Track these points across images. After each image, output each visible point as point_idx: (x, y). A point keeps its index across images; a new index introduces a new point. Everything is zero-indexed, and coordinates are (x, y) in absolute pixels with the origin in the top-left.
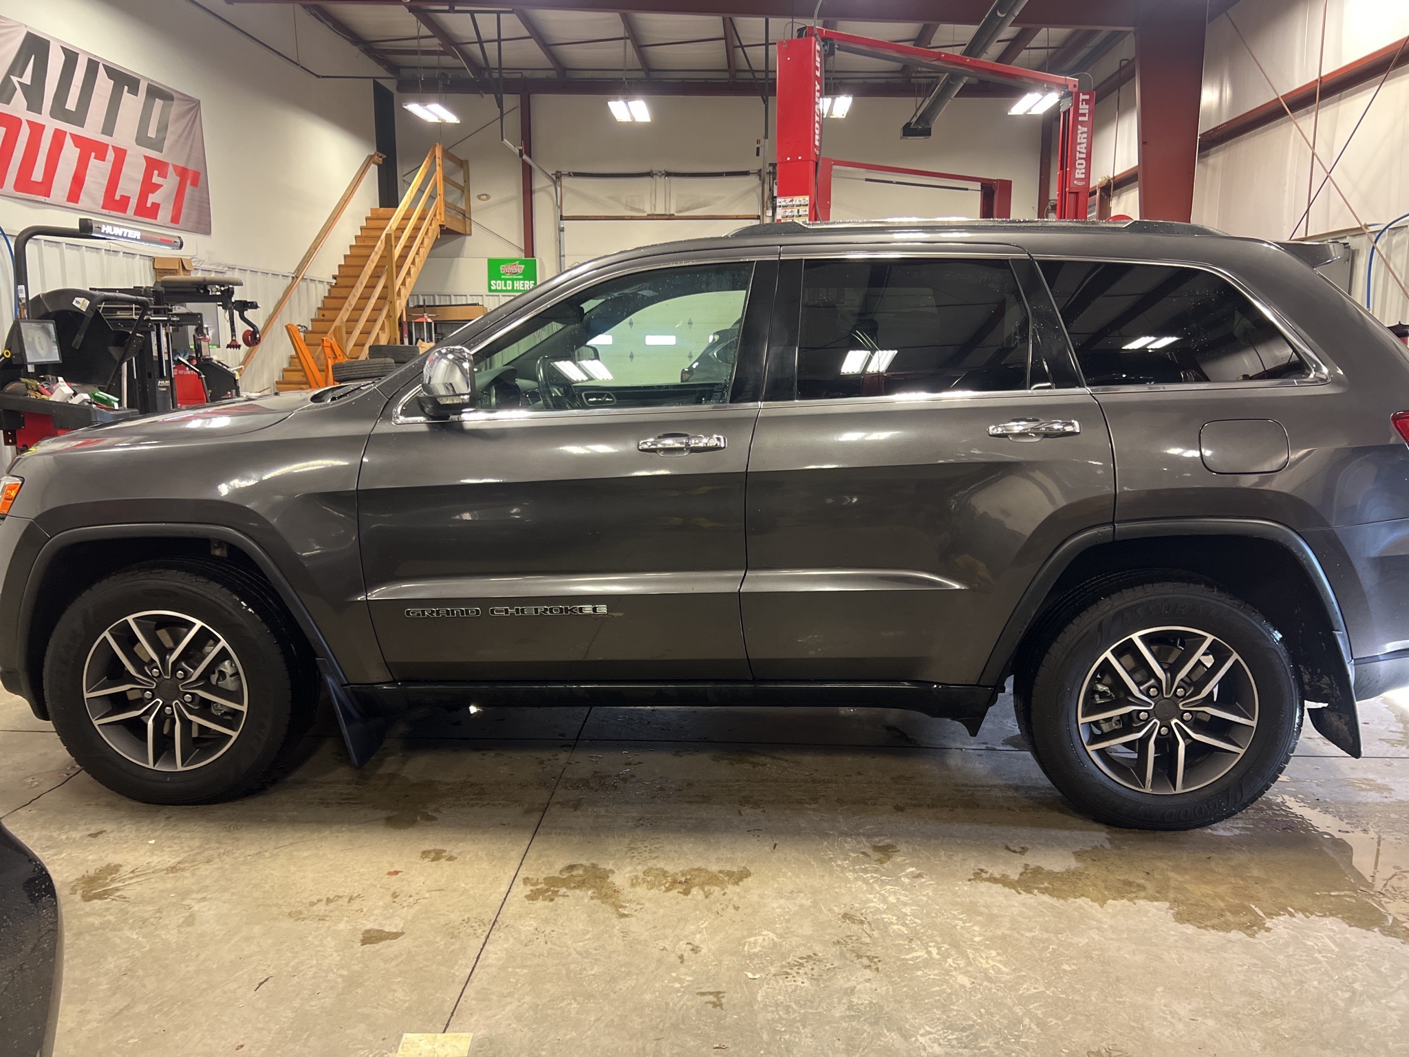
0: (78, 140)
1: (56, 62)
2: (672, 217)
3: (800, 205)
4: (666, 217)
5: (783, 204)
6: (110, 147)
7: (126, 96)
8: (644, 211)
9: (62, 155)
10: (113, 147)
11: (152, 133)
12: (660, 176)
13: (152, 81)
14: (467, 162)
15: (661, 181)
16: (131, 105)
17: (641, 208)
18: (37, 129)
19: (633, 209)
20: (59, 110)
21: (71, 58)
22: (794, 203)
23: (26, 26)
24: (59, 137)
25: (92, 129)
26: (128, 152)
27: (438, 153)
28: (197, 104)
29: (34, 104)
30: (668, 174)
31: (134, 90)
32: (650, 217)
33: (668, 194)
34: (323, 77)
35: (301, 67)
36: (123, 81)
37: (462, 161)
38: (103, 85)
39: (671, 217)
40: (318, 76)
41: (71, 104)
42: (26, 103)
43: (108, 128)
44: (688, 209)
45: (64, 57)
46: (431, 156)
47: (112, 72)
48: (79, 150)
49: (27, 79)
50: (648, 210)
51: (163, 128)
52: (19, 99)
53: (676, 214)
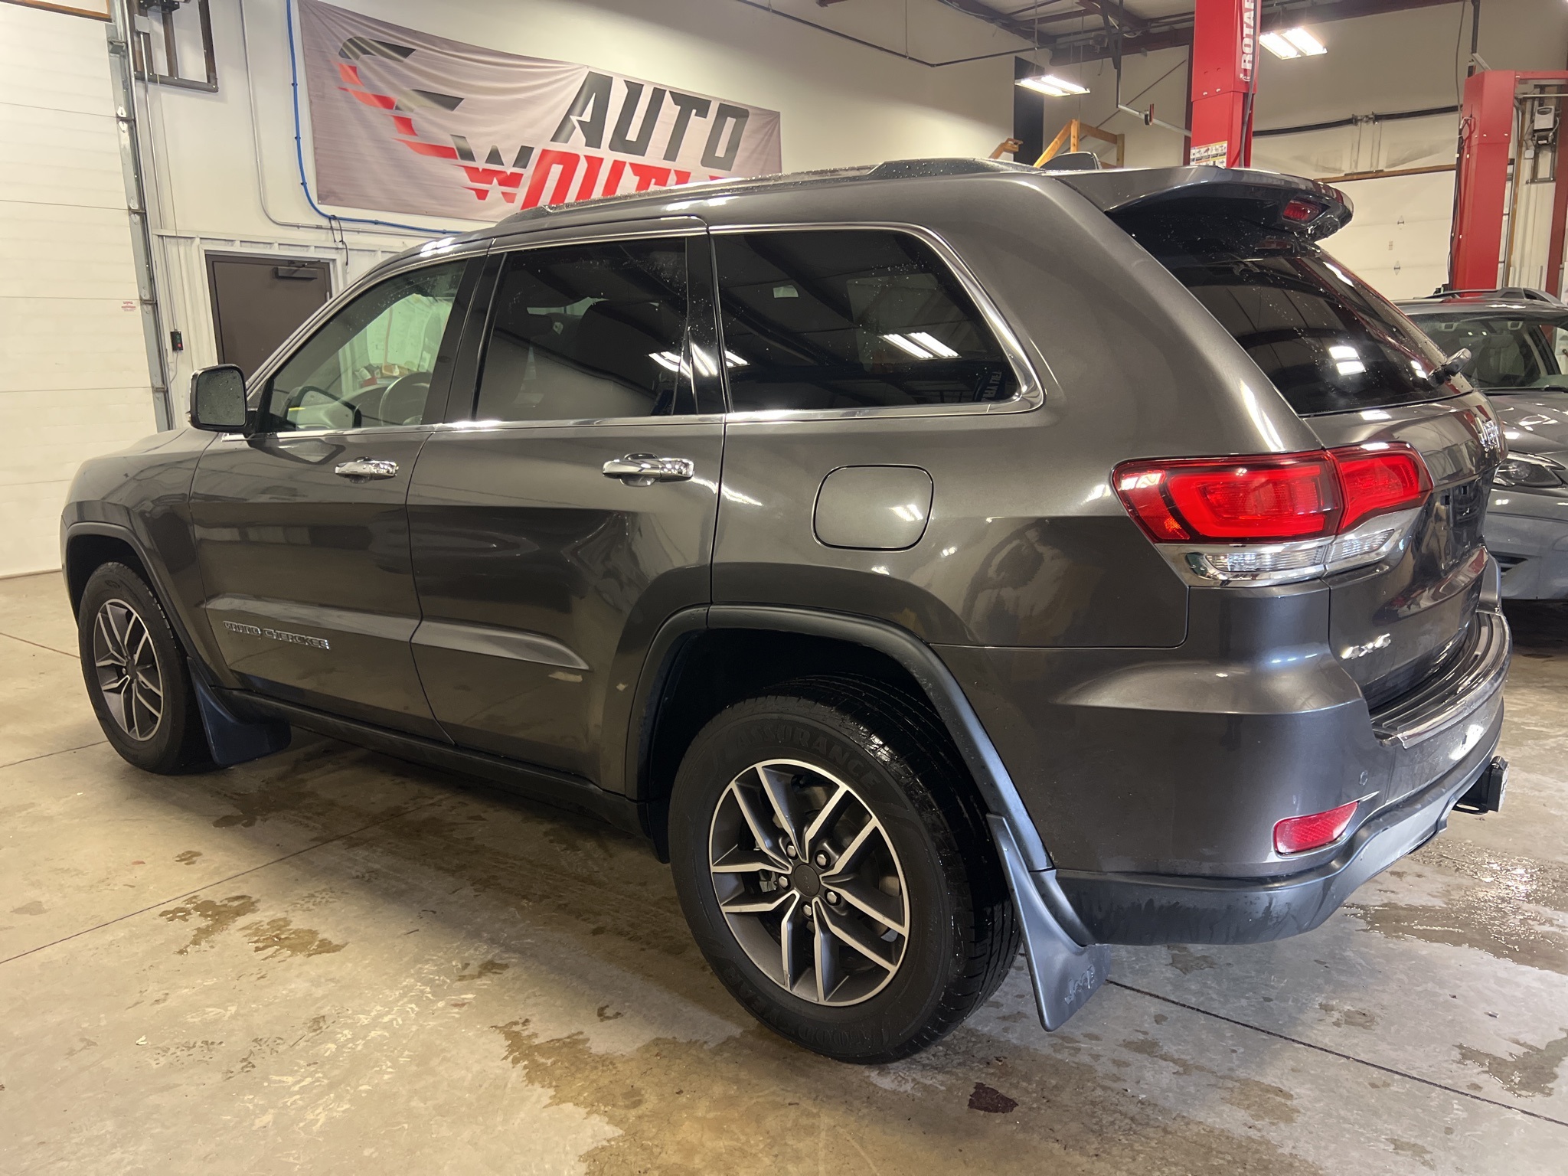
0: (637, 169)
1: (618, 96)
2: (1380, 174)
3: (1216, 155)
4: (1370, 175)
5: (1198, 155)
6: (672, 172)
7: (694, 119)
8: (1340, 171)
9: (620, 185)
10: (675, 171)
11: (720, 152)
12: (1367, 122)
13: (725, 100)
14: (1122, 136)
15: (1368, 128)
16: (699, 128)
17: (1338, 166)
18: (594, 163)
19: (1326, 169)
20: (619, 142)
21: (634, 90)
22: (1209, 153)
23: (588, 67)
24: (617, 169)
25: (654, 156)
26: (692, 175)
27: (1074, 131)
28: (776, 116)
29: (594, 139)
30: (1378, 118)
31: (703, 111)
32: (1349, 177)
33: (1376, 144)
34: (938, 65)
35: (910, 58)
36: (691, 105)
37: (1116, 136)
38: (669, 111)
39: (1378, 174)
40: (932, 66)
41: (632, 135)
42: (584, 140)
43: (671, 153)
44: (1403, 162)
45: (626, 91)
46: (1063, 134)
47: (678, 98)
48: (637, 178)
49: (587, 117)
50: (1347, 169)
51: (733, 147)
52: (578, 136)
53: (1386, 170)
